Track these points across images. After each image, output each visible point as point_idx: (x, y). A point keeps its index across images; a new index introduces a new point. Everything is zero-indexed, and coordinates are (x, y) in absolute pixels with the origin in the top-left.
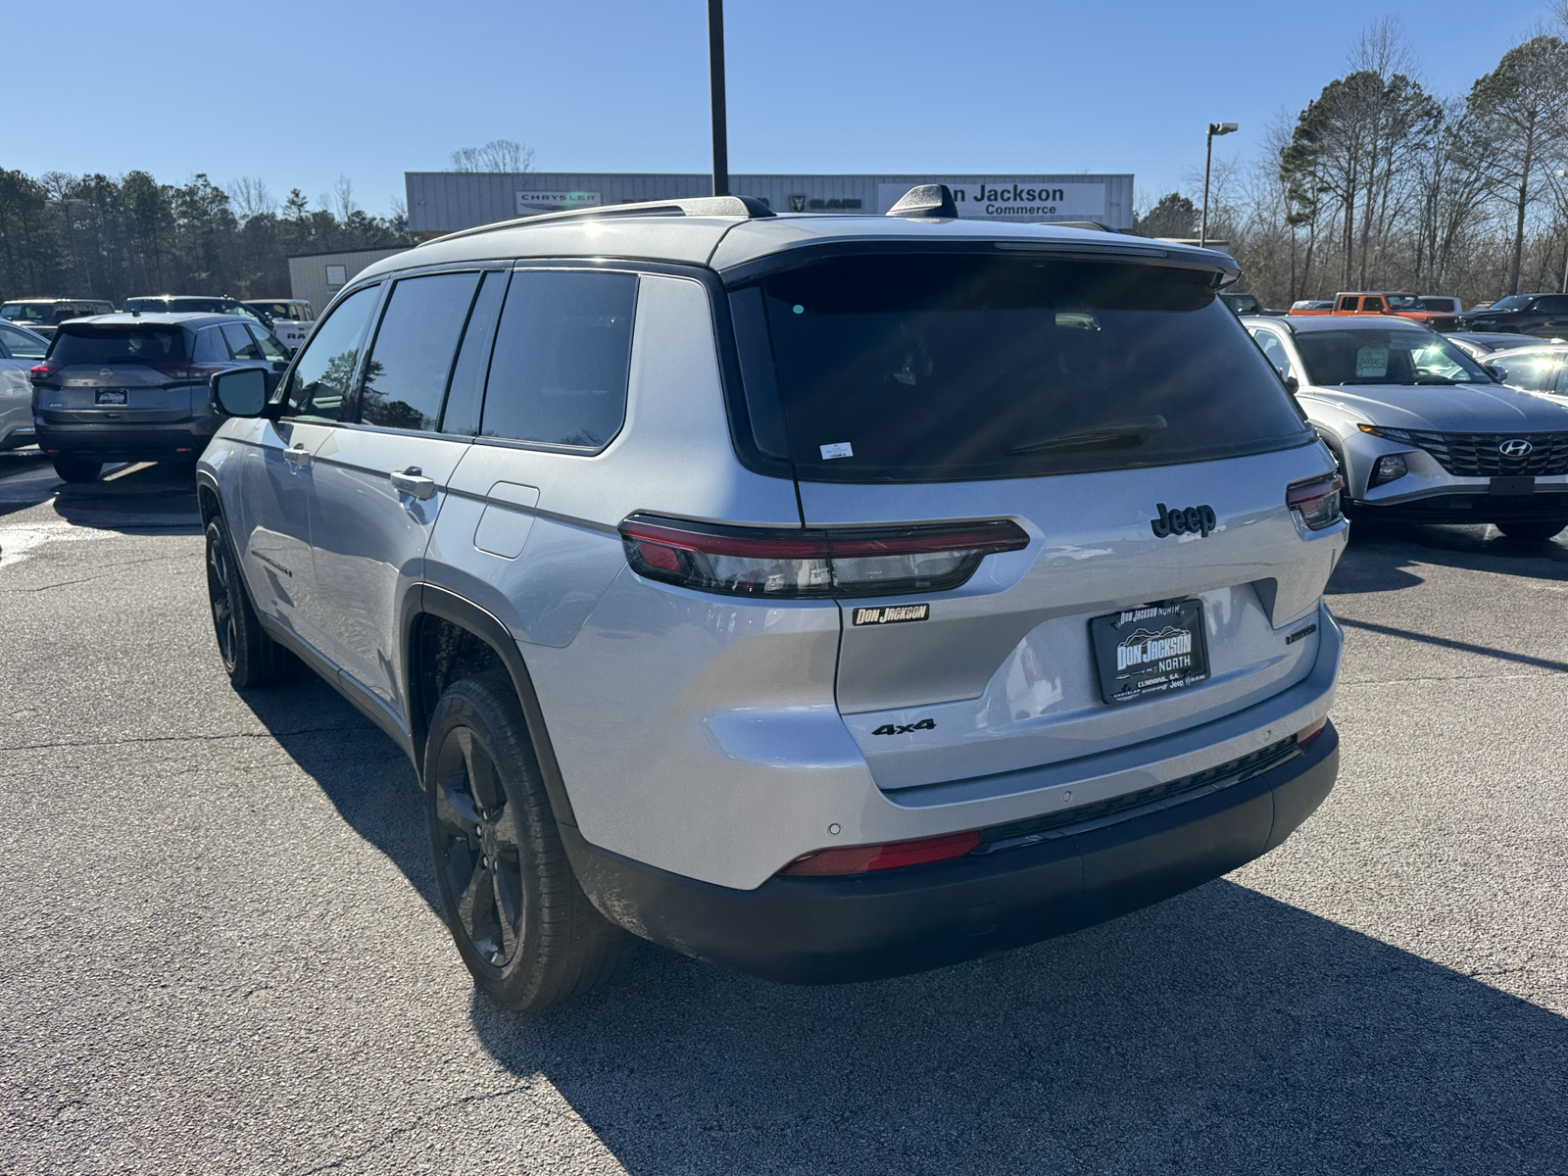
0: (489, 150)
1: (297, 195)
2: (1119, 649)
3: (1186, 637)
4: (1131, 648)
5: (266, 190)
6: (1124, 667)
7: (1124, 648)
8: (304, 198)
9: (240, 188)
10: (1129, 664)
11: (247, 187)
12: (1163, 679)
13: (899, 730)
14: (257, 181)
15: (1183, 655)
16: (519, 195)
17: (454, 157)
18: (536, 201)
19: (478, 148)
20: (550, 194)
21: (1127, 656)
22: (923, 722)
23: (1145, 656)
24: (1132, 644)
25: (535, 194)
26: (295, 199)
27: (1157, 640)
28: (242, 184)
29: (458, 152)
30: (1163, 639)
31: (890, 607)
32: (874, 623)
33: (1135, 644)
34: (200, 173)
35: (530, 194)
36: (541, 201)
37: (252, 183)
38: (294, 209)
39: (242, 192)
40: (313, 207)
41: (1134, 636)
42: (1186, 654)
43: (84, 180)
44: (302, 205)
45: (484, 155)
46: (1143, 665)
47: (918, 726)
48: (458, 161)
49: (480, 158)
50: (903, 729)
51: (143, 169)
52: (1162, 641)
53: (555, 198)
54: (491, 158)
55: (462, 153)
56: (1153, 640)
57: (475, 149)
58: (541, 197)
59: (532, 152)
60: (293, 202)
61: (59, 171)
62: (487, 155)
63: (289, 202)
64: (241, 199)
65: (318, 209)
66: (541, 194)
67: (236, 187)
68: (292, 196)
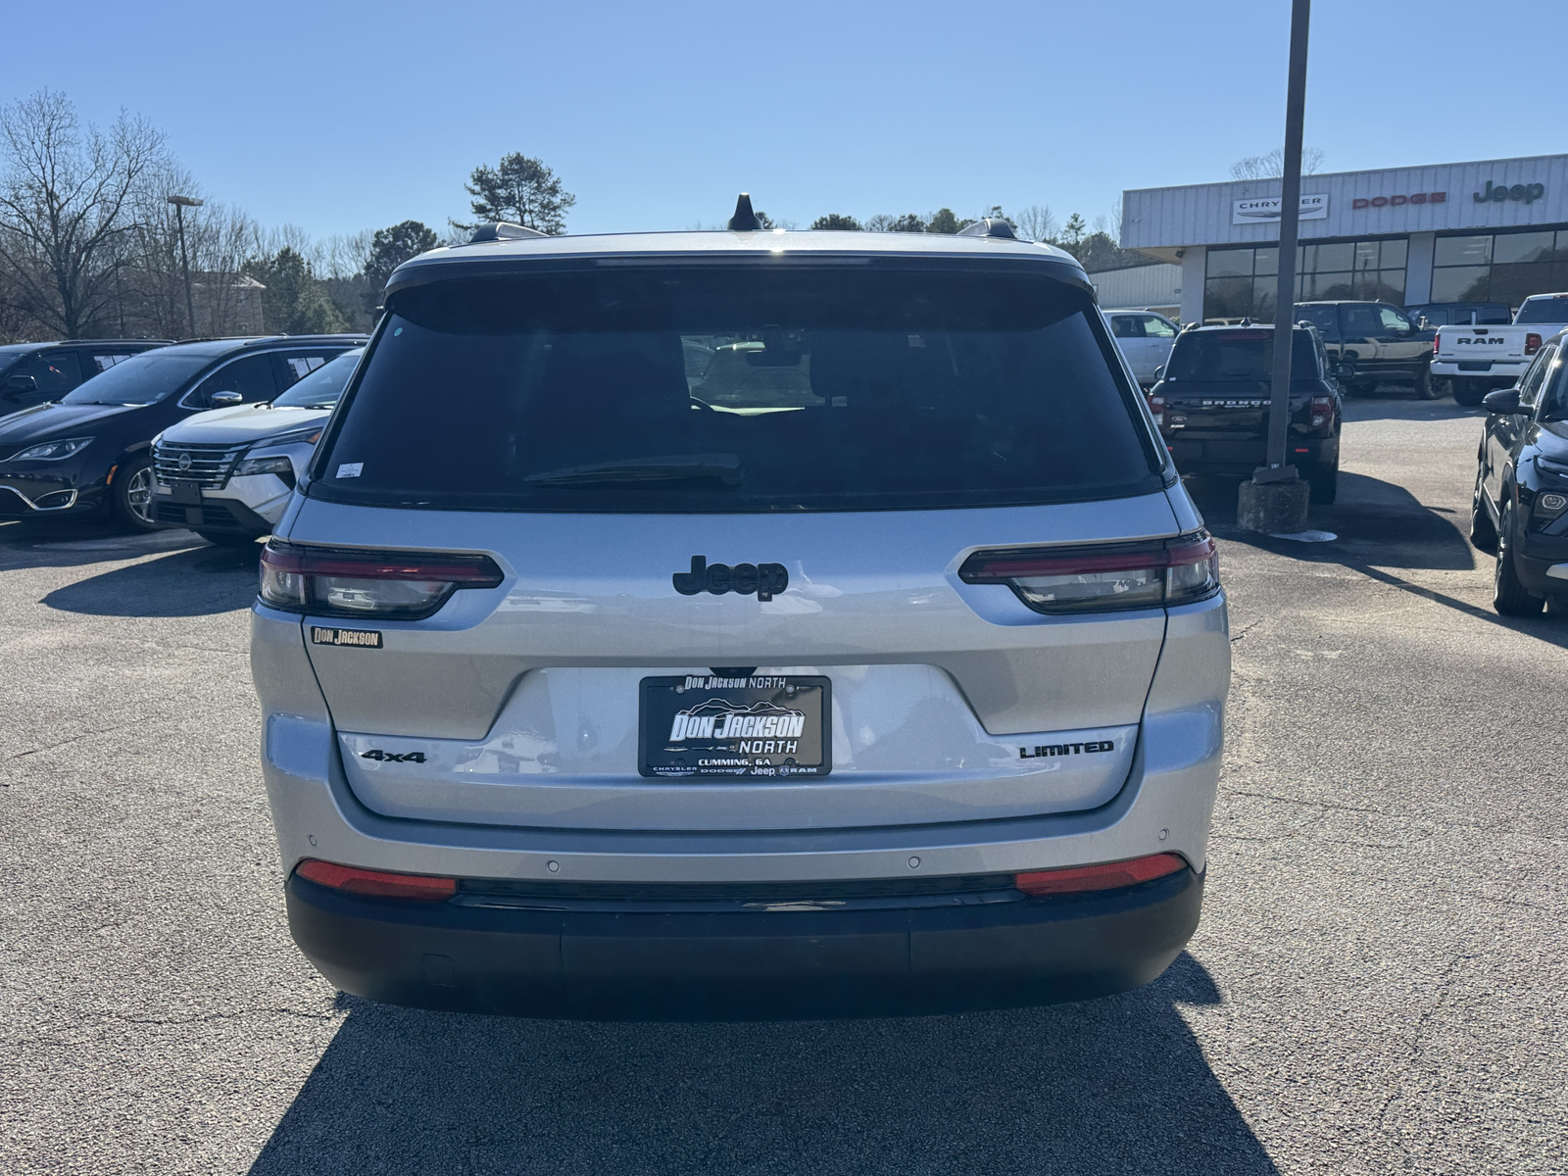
0: (1272, 158)
1: (1076, 220)
2: (678, 718)
3: (794, 719)
4: (698, 719)
5: (1052, 216)
6: (682, 738)
7: (685, 718)
8: (1083, 221)
9: (1029, 217)
10: (689, 736)
11: (1035, 216)
12: (744, 762)
13: (388, 758)
14: (1044, 209)
15: (786, 739)
16: (1237, 204)
17: (1234, 168)
18: (1254, 209)
19: (1261, 157)
20: (1270, 201)
21: (686, 727)
22: (414, 754)
23: (718, 731)
24: (700, 714)
25: (1254, 202)
26: (1075, 223)
27: (744, 715)
28: (1031, 212)
29: (1240, 164)
30: (754, 715)
31: (343, 630)
32: (329, 643)
33: (706, 715)
34: (996, 206)
35: (1248, 202)
36: (1260, 209)
37: (1040, 211)
38: (1072, 232)
39: (1030, 221)
40: (1089, 231)
41: (705, 705)
42: (793, 739)
43: (900, 221)
44: (1079, 229)
45: (1266, 164)
46: (713, 741)
47: (408, 758)
48: (1238, 172)
49: (1262, 167)
50: (392, 758)
51: (946, 207)
52: (752, 718)
53: (1275, 204)
54: (1274, 165)
55: (1243, 164)
56: (736, 715)
57: (1258, 158)
58: (1260, 205)
59: (1320, 156)
60: (1072, 227)
61: (884, 214)
62: (1270, 164)
63: (1068, 226)
64: (1028, 227)
65: (1095, 232)
66: (1260, 202)
67: (1026, 215)
68: (1071, 221)
